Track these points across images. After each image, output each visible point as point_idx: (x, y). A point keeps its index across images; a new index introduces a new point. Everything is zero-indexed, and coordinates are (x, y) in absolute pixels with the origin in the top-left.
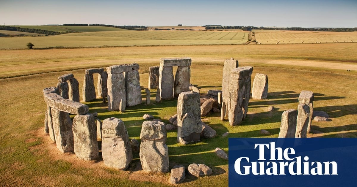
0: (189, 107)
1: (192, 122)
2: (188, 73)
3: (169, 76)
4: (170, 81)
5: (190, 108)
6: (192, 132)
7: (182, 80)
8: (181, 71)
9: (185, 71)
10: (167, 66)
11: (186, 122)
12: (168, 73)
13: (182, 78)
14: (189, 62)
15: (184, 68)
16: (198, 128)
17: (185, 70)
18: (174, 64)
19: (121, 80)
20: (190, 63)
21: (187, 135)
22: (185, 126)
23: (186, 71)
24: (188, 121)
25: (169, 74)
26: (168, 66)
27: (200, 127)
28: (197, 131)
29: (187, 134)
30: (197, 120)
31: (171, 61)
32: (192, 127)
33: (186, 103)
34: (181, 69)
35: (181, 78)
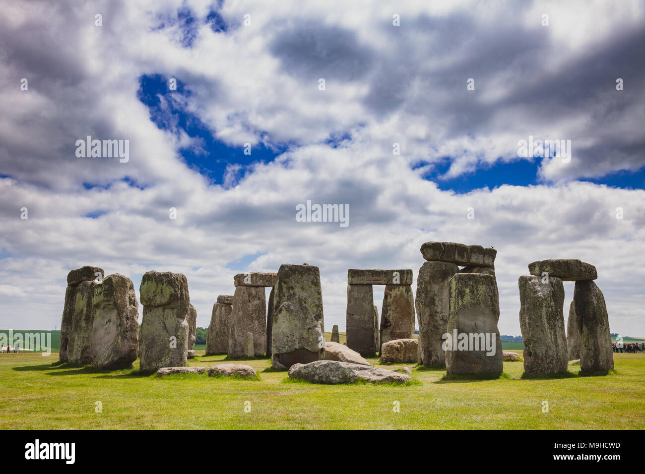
0: (292, 292)
1: (297, 322)
2: (407, 299)
3: (363, 304)
4: (367, 316)
5: (294, 294)
6: (297, 347)
7: (393, 314)
8: (391, 295)
9: (398, 296)
10: (358, 282)
11: (284, 322)
12: (363, 298)
13: (393, 311)
14: (407, 275)
15: (397, 289)
16: (311, 340)
17: (398, 293)
18: (373, 279)
19: (258, 301)
20: (409, 277)
21: (284, 351)
22: (281, 331)
23: (401, 296)
24: (287, 319)
25: (364, 301)
26: (362, 282)
27: (314, 337)
28: (309, 346)
29: (285, 348)
30: (308, 321)
31: (367, 273)
32: (297, 334)
33: (285, 283)
34: (391, 291)
35: (390, 310)
